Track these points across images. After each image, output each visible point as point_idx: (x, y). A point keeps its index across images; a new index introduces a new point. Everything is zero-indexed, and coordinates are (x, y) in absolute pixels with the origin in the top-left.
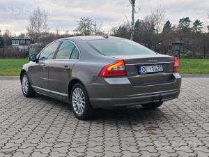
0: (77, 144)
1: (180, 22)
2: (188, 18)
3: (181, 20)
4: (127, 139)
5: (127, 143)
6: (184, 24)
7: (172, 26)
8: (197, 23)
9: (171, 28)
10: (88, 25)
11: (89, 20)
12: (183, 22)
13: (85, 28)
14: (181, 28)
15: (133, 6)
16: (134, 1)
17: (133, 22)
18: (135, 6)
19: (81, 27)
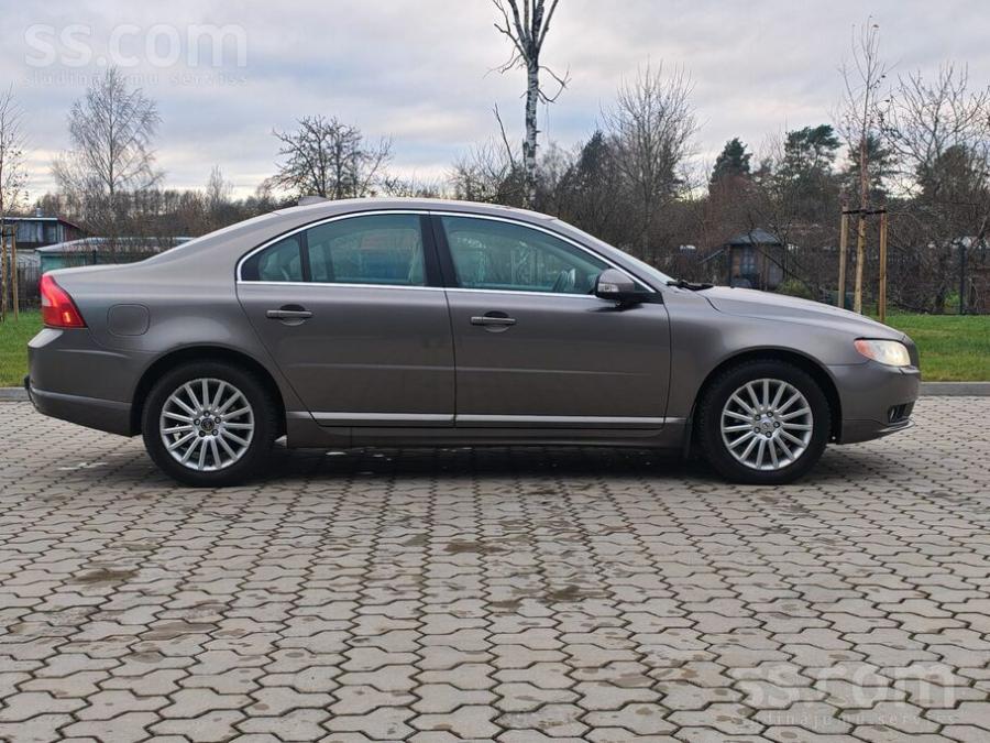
1: (791, 145)
2: (824, 130)
3: (794, 140)
6: (809, 158)
7: (753, 164)
8: (868, 150)
9: (750, 176)
10: (338, 156)
11: (342, 130)
12: (806, 147)
13: (322, 169)
14: (797, 176)
15: (532, 70)
16: (537, 45)
17: (531, 144)
18: (540, 69)
19: (304, 166)
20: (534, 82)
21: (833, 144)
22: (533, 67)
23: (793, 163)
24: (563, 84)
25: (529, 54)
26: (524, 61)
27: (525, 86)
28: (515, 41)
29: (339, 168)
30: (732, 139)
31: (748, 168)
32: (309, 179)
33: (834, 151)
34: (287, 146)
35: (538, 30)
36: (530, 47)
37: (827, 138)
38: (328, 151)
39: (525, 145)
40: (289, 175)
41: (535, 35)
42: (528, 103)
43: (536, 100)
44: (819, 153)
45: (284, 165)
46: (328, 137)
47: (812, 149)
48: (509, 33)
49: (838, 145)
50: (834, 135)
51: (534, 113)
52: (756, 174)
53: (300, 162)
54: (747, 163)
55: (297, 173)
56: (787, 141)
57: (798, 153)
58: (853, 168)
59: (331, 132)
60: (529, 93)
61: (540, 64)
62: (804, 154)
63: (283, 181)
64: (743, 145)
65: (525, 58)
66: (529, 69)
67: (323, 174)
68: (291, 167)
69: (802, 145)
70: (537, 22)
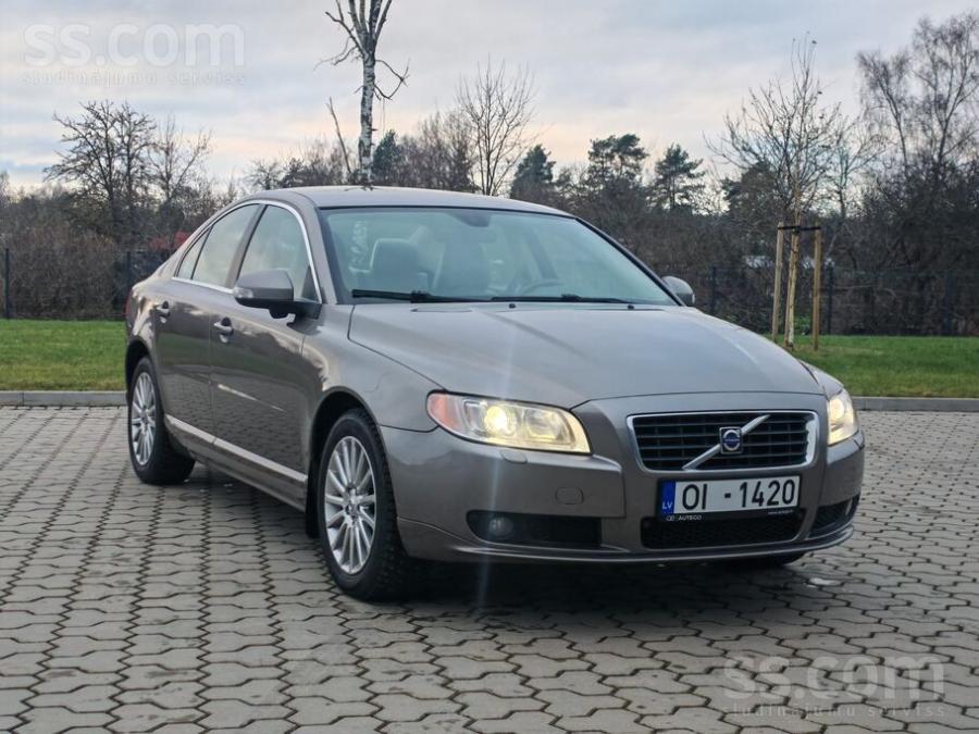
0: (154, 675)
1: (595, 154)
2: (629, 140)
3: (598, 147)
4: (393, 651)
5: (393, 666)
6: (615, 167)
7: (556, 173)
8: (675, 163)
9: (552, 184)
10: (128, 146)
11: (135, 118)
12: (610, 156)
13: (109, 159)
14: (601, 187)
15: (369, 63)
16: (374, 36)
17: (366, 143)
18: (377, 63)
19: (88, 155)
20: (370, 77)
21: (639, 154)
22: (370, 61)
23: (597, 173)
24: (402, 80)
25: (365, 46)
26: (359, 53)
27: (360, 81)
28: (350, 32)
29: (130, 159)
30: (534, 146)
31: (550, 177)
32: (95, 171)
33: (641, 162)
34: (70, 133)
35: (376, 21)
36: (366, 39)
37: (632, 148)
38: (119, 140)
39: (361, 144)
40: (71, 165)
41: (371, 27)
42: (364, 99)
43: (372, 96)
44: (624, 163)
45: (66, 154)
46: (117, 124)
47: (617, 159)
48: (342, 22)
49: (644, 156)
50: (639, 145)
51: (370, 109)
52: (559, 183)
53: (85, 151)
54: (550, 171)
55: (79, 163)
56: (592, 150)
57: (602, 163)
58: (659, 182)
59: (122, 119)
60: (365, 88)
61: (376, 58)
62: (608, 164)
63: (64, 171)
64: (546, 152)
65: (360, 50)
66: (365, 63)
67: (109, 165)
68: (74, 156)
69: (607, 155)
70: (374, 13)
